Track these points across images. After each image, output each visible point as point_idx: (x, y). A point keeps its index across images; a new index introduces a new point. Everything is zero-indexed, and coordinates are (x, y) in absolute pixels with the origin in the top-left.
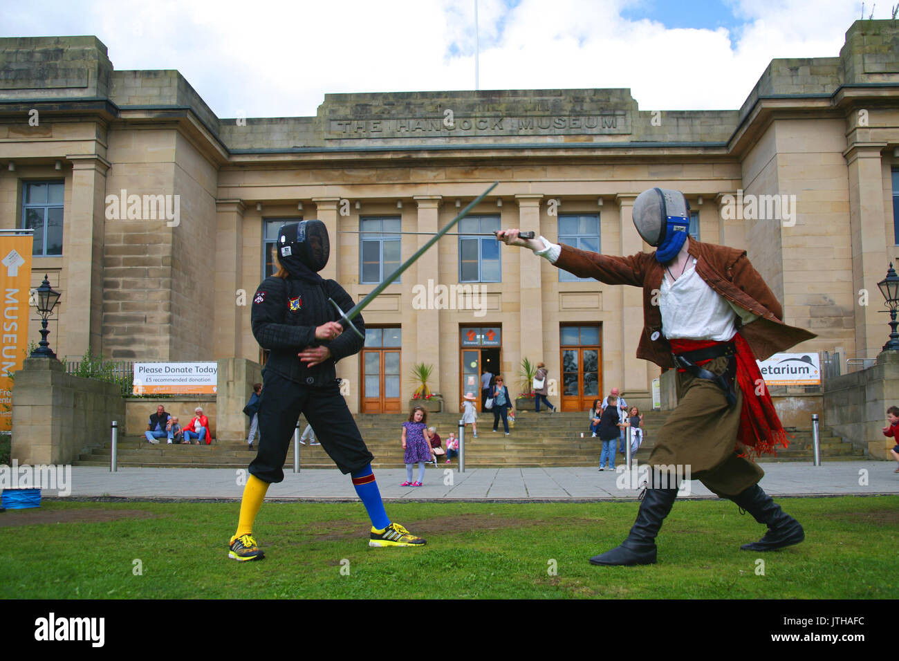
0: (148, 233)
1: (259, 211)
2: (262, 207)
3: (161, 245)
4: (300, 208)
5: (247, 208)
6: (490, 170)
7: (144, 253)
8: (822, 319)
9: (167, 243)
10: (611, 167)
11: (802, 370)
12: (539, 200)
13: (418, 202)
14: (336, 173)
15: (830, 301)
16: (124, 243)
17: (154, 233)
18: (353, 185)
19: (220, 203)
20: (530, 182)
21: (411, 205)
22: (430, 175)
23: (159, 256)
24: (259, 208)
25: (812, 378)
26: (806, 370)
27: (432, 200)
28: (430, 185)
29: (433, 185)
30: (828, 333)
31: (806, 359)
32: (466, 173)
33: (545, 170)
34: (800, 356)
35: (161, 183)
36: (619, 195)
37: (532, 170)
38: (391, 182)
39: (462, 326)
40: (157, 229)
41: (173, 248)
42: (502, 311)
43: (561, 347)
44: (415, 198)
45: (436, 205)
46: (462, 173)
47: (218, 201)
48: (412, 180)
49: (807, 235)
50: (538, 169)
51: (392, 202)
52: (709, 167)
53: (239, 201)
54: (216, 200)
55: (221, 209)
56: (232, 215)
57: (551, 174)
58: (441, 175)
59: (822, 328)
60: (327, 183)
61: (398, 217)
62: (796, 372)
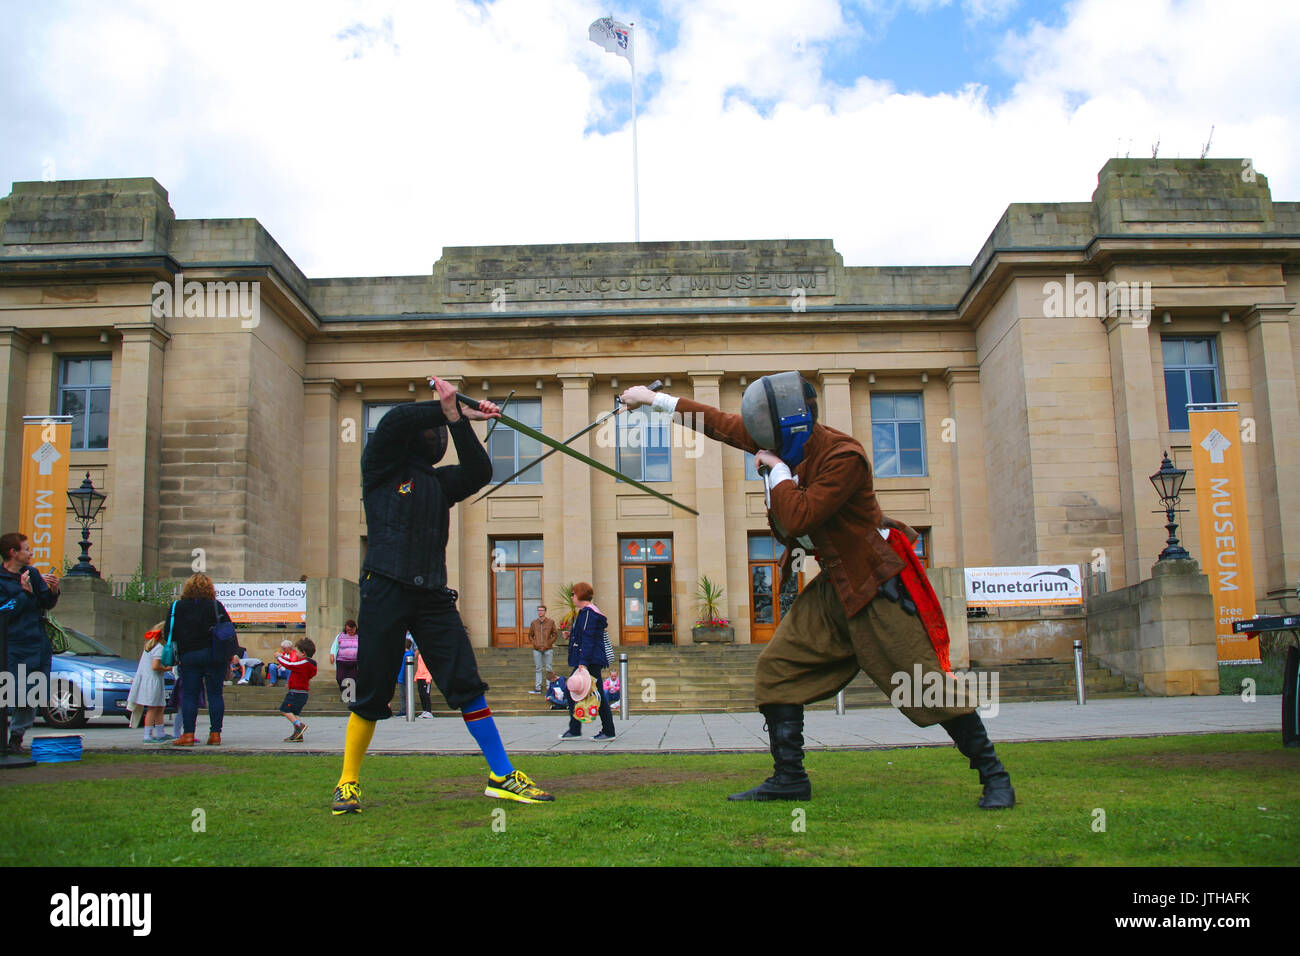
0: (217, 420)
1: (359, 393)
2: (363, 388)
3: (234, 436)
4: (411, 389)
5: (344, 389)
6: (653, 341)
7: (213, 446)
8: (1083, 523)
9: (243, 433)
10: (810, 336)
11: (1058, 586)
12: (719, 378)
13: (563, 381)
14: (458, 346)
15: (1092, 500)
16: (187, 433)
17: (225, 420)
18: (479, 361)
19: (310, 383)
20: (707, 355)
21: (554, 384)
22: (577, 347)
23: (232, 449)
24: (359, 390)
25: (1072, 596)
26: (1064, 586)
27: (582, 379)
28: (577, 360)
29: (582, 360)
30: (1089, 539)
31: (1064, 573)
32: (625, 345)
33: (726, 340)
34: (1056, 569)
35: (234, 358)
36: (820, 371)
37: (709, 341)
38: (529, 357)
39: (621, 536)
40: (228, 416)
41: (248, 440)
42: (673, 518)
43: (750, 563)
44: (559, 376)
45: (586, 385)
46: (619, 345)
47: (306, 381)
48: (556, 352)
49: (1060, 419)
50: (717, 339)
51: (529, 382)
52: (934, 336)
53: (333, 381)
54: (304, 379)
55: (309, 391)
56: (325, 398)
57: (735, 345)
58: (592, 347)
59: (1082, 534)
60: (446, 358)
61: (538, 400)
62: (1051, 589)
